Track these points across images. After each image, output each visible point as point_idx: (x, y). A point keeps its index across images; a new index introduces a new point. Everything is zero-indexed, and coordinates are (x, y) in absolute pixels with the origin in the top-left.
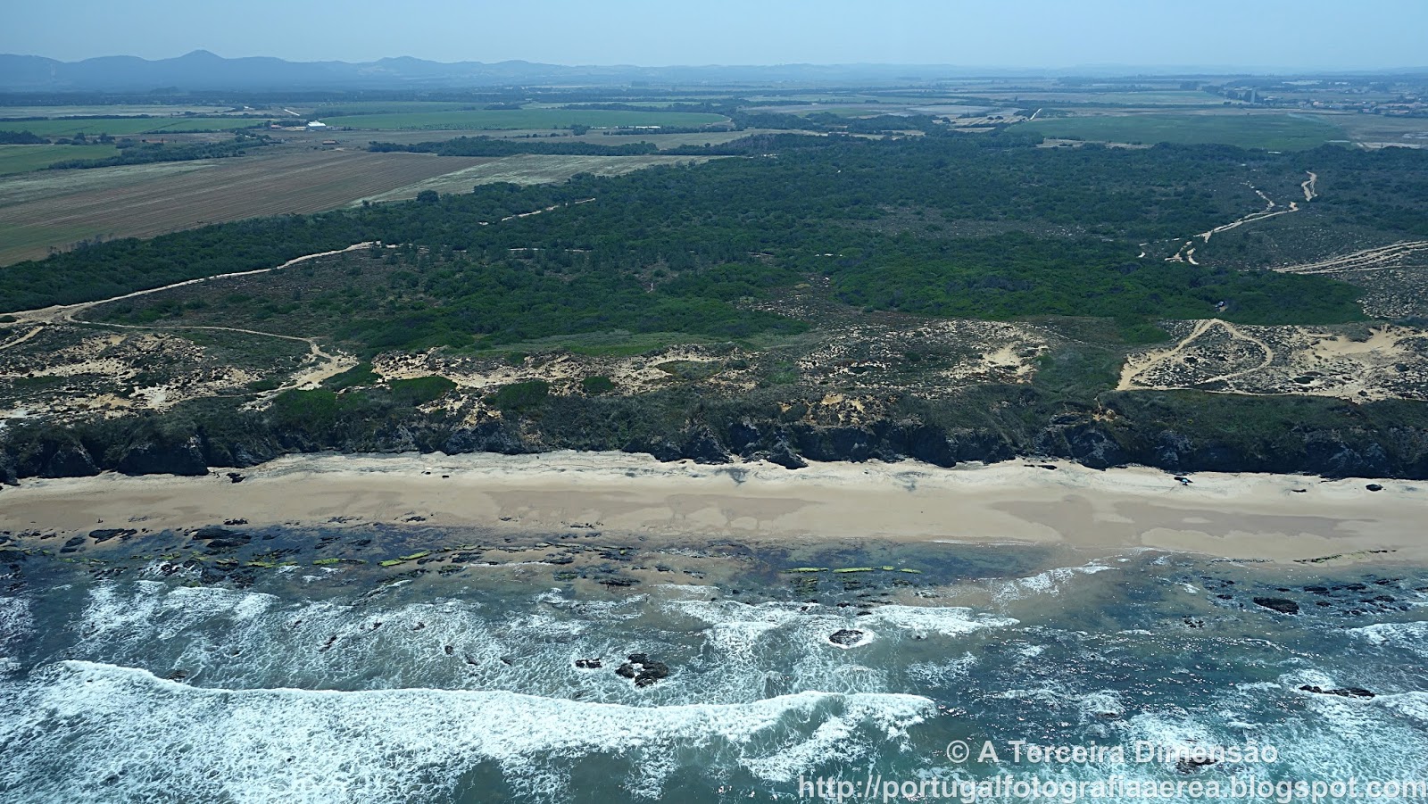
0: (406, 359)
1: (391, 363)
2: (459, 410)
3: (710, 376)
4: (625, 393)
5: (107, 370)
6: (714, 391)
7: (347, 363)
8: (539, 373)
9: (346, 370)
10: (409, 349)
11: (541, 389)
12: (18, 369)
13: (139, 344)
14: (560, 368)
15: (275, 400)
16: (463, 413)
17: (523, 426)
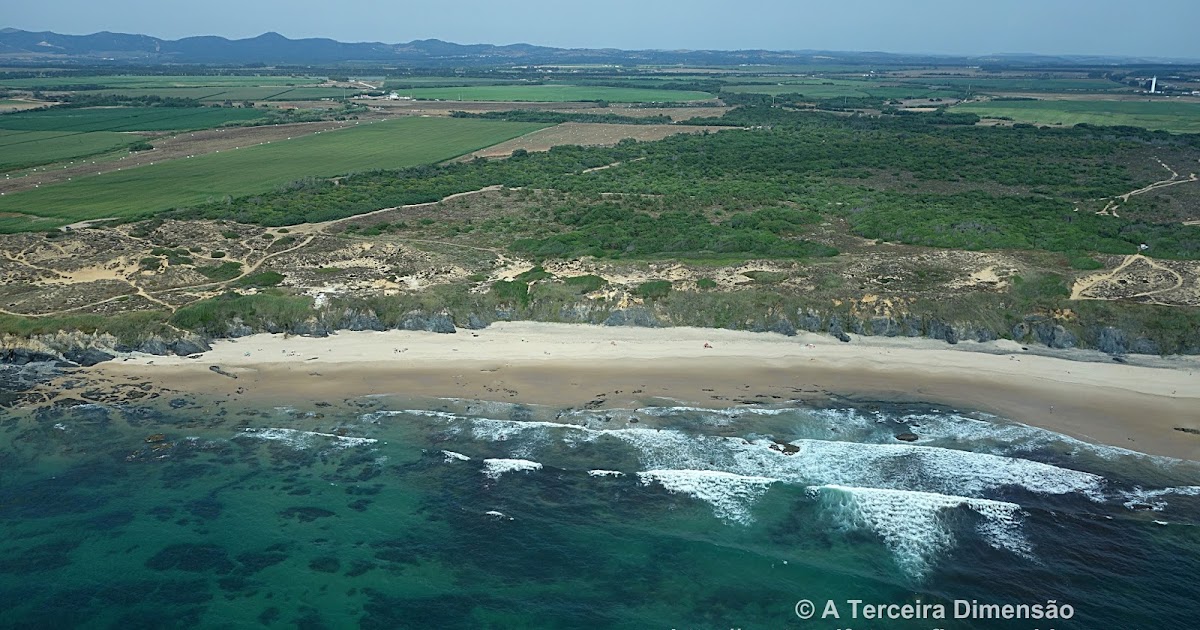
0: (567, 264)
1: (557, 266)
2: (613, 298)
3: (781, 281)
4: (725, 290)
5: (369, 265)
6: (786, 291)
7: (526, 266)
8: (662, 276)
9: (528, 270)
10: (565, 257)
11: (666, 286)
12: (312, 263)
13: (384, 249)
14: (676, 273)
15: (491, 288)
16: (616, 300)
17: (657, 309)
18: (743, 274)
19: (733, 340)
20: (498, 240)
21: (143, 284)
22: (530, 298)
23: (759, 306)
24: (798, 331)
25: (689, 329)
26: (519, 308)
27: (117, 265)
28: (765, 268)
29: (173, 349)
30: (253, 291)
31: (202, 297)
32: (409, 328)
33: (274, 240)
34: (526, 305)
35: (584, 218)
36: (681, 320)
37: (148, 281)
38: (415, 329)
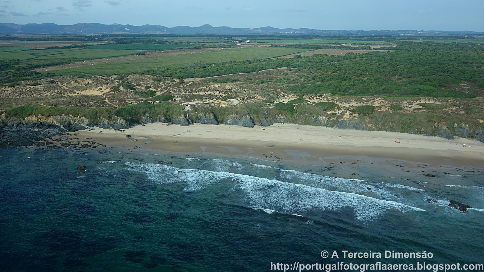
0: (316, 97)
1: (311, 98)
2: (341, 114)
3: (443, 109)
4: (408, 112)
5: (216, 94)
6: (446, 113)
7: (295, 97)
8: (370, 103)
9: (295, 99)
10: (316, 94)
11: (373, 108)
12: (189, 92)
13: (225, 87)
14: (378, 102)
15: (275, 105)
16: (342, 114)
17: (367, 121)
18: (419, 104)
19: (414, 139)
20: (282, 86)
21: (108, 97)
22: (295, 111)
23: (429, 121)
24: (454, 137)
25: (385, 132)
26: (289, 117)
27: (101, 89)
28: (432, 102)
29: (113, 126)
30: (157, 102)
31: (132, 103)
32: (230, 124)
33: (175, 83)
34: (293, 115)
35: (327, 79)
36: (380, 127)
37: (111, 96)
38: (233, 124)
